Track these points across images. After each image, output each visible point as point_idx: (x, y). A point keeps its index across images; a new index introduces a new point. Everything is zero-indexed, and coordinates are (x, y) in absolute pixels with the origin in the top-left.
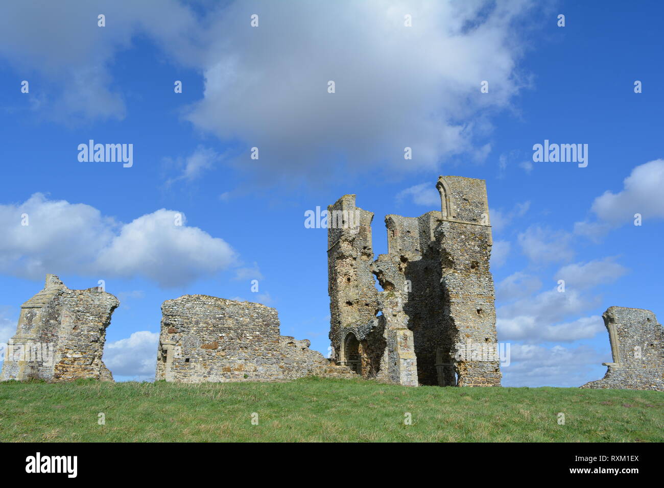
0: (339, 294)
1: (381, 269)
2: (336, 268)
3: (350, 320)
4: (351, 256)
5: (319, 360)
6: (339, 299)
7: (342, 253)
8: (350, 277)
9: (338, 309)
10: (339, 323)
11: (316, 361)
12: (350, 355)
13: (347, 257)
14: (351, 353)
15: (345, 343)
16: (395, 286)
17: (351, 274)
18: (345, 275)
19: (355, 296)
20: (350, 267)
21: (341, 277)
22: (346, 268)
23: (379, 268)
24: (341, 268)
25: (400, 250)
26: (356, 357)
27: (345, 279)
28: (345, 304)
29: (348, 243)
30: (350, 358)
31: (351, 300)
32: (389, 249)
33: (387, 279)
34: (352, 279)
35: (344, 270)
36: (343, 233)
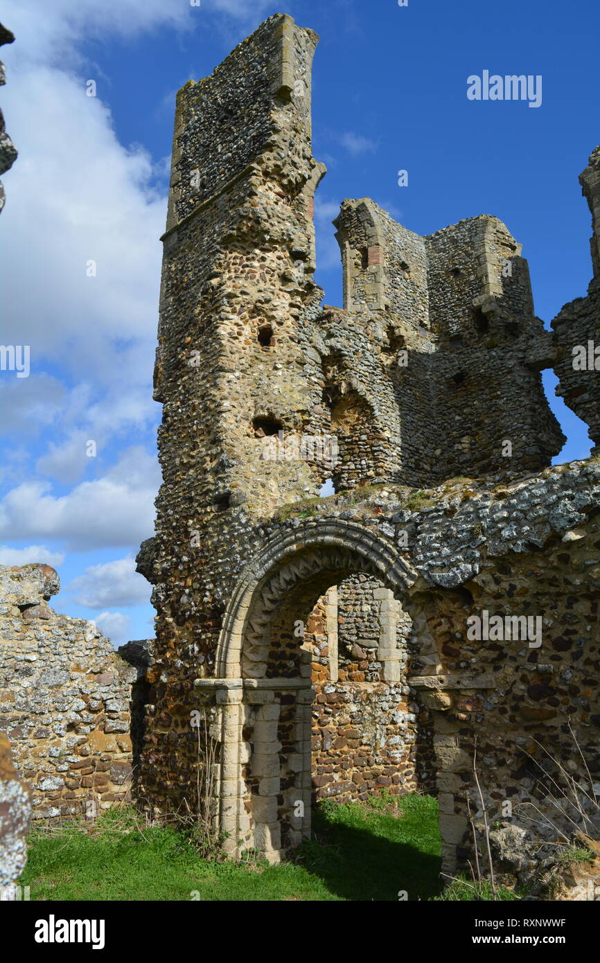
0: (222, 382)
1: (339, 346)
2: (215, 282)
3: (276, 495)
4: (286, 241)
5: (92, 663)
6: (226, 404)
7: (257, 221)
8: (274, 325)
9: (216, 441)
10: (225, 501)
11: (78, 668)
12: (272, 655)
13: (272, 241)
14: (277, 645)
15: (258, 596)
16: (377, 413)
17: (279, 314)
18: (256, 311)
19: (297, 396)
20: (278, 284)
21: (235, 318)
22: (262, 286)
23: (332, 342)
24: (241, 282)
25: (387, 307)
26: (291, 664)
27: (249, 331)
28: (246, 427)
29: (279, 189)
30: (270, 665)
31: (279, 412)
32: (350, 301)
33: (355, 382)
34: (279, 333)
35: (252, 290)
36: (275, 137)
